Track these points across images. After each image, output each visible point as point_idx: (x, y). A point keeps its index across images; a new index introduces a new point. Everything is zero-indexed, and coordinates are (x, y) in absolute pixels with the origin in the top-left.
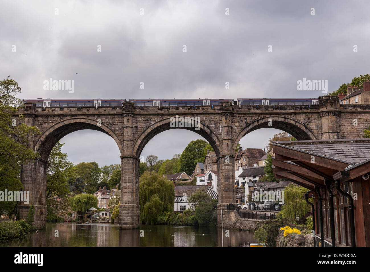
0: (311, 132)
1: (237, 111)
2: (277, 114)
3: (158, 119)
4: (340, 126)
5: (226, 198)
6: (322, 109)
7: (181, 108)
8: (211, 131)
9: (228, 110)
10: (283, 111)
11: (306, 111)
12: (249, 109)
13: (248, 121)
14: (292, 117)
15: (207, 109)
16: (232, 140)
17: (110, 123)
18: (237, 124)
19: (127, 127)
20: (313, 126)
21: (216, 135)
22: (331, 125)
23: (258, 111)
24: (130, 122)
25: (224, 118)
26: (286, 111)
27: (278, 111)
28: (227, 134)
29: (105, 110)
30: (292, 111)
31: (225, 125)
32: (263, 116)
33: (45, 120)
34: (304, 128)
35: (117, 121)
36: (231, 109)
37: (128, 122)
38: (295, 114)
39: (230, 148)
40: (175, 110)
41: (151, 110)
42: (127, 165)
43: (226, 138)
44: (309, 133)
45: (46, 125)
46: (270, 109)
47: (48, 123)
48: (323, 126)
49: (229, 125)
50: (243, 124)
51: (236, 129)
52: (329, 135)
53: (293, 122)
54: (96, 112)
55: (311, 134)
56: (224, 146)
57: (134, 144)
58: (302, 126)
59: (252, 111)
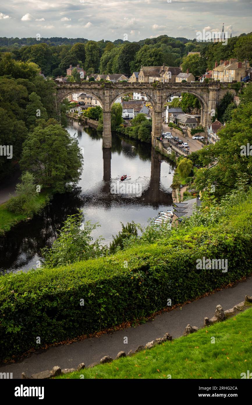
0: (203, 99)
1: (165, 87)
2: (186, 89)
3: (123, 91)
4: (219, 96)
5: (157, 133)
6: (211, 88)
7: (135, 85)
8: (151, 98)
9: (160, 88)
10: (189, 88)
11: (201, 87)
12: (171, 86)
13: (171, 93)
14: (194, 91)
15: (149, 86)
16: (162, 103)
17: (97, 93)
18: (165, 94)
19: (106, 96)
20: (205, 96)
21: (153, 100)
22: (213, 96)
23: (176, 88)
24: (108, 93)
25: (158, 92)
26: (191, 87)
27: (187, 87)
28: (159, 101)
29: (94, 86)
30: (194, 87)
31: (158, 95)
32: (178, 90)
33: (62, 91)
34: (200, 97)
35: (101, 92)
36: (162, 87)
37: (107, 93)
38: (196, 89)
39: (160, 107)
40: (131, 86)
41: (119, 86)
42: (107, 116)
43: (158, 102)
44: (202, 99)
45: (63, 94)
46: (182, 86)
47: (64, 93)
48: (210, 97)
49: (161, 95)
50: (168, 94)
51: (164, 97)
52: (212, 102)
53: (194, 94)
54: (90, 87)
55: (203, 100)
56: (157, 107)
57: (110, 105)
58: (199, 96)
59: (173, 87)
